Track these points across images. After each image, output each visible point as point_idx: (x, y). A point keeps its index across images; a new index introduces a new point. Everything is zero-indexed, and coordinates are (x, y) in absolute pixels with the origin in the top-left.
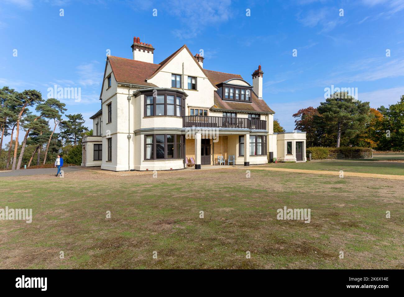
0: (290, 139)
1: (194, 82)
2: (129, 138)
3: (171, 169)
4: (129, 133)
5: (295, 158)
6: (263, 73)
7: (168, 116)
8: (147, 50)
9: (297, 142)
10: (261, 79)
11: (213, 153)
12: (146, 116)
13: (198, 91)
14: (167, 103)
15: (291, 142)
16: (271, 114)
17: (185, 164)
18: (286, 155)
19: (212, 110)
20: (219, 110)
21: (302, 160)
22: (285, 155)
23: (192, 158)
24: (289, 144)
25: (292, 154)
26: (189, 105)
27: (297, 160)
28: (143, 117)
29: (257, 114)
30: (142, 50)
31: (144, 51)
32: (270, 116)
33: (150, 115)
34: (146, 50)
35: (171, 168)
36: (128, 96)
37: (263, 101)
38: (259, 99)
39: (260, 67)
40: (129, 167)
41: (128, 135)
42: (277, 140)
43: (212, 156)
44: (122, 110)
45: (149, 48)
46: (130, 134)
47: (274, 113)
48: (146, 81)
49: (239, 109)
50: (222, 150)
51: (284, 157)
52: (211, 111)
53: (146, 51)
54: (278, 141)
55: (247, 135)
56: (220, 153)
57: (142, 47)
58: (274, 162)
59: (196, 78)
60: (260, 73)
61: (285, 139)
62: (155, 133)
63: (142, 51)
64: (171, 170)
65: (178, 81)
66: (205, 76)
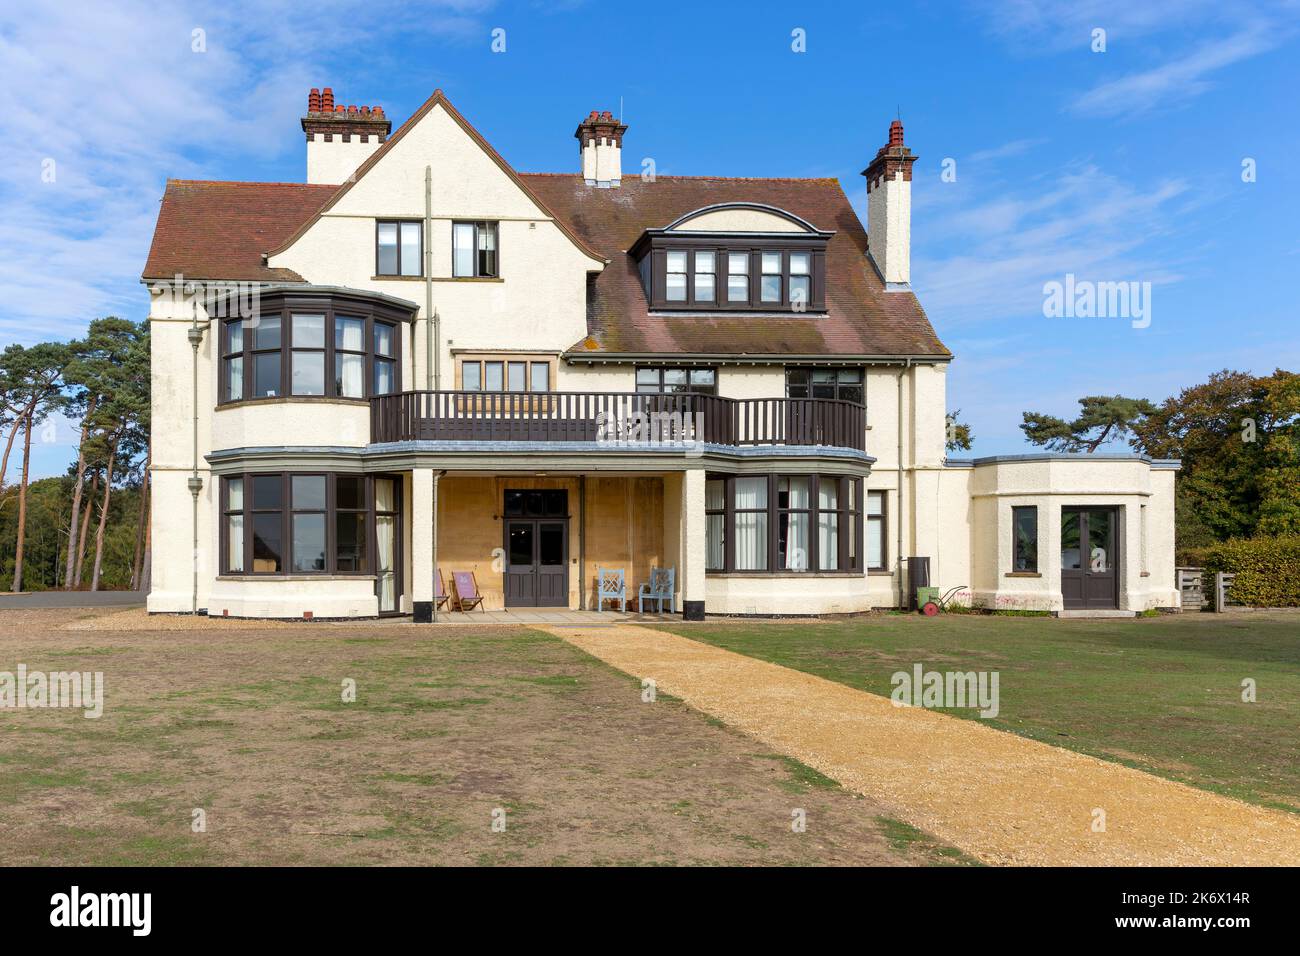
0: (1024, 491)
1: (485, 242)
2: (196, 487)
3: (305, 613)
4: (196, 470)
5: (1056, 593)
6: (912, 160)
7: (297, 399)
8: (358, 130)
9: (1066, 509)
10: (898, 191)
11: (583, 554)
12: (225, 402)
13: (502, 281)
14: (294, 345)
15: (1035, 508)
16: (932, 366)
17: (402, 597)
18: (1008, 575)
19: (574, 361)
20: (605, 361)
21: (1117, 606)
22: (1001, 575)
23: (464, 574)
24: (1026, 518)
25: (1040, 570)
26: (457, 346)
27: (1068, 605)
28: (216, 406)
29: (851, 369)
30: (340, 136)
31: (346, 140)
32: (921, 372)
33: (241, 397)
34: (355, 133)
35: (308, 610)
36: (191, 326)
37: (908, 299)
38: (889, 290)
39: (896, 132)
40: (195, 599)
41: (191, 475)
42: (973, 498)
43: (574, 570)
44: (169, 382)
45: (364, 123)
46: (201, 475)
47: (948, 360)
48: (265, 262)
49: (726, 349)
50: (630, 543)
51: (996, 586)
52: (569, 364)
53: (355, 138)
54: (979, 502)
55: (690, 474)
56: (623, 557)
57: (338, 122)
58: (921, 611)
59: (494, 224)
60: (895, 159)
61: (997, 493)
62: (246, 470)
63: (337, 138)
64: (308, 617)
65: (409, 246)
66: (539, 214)
